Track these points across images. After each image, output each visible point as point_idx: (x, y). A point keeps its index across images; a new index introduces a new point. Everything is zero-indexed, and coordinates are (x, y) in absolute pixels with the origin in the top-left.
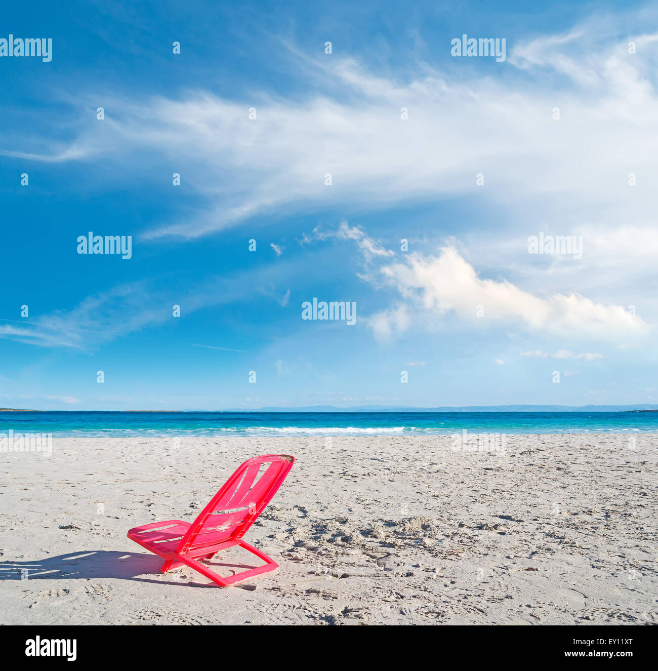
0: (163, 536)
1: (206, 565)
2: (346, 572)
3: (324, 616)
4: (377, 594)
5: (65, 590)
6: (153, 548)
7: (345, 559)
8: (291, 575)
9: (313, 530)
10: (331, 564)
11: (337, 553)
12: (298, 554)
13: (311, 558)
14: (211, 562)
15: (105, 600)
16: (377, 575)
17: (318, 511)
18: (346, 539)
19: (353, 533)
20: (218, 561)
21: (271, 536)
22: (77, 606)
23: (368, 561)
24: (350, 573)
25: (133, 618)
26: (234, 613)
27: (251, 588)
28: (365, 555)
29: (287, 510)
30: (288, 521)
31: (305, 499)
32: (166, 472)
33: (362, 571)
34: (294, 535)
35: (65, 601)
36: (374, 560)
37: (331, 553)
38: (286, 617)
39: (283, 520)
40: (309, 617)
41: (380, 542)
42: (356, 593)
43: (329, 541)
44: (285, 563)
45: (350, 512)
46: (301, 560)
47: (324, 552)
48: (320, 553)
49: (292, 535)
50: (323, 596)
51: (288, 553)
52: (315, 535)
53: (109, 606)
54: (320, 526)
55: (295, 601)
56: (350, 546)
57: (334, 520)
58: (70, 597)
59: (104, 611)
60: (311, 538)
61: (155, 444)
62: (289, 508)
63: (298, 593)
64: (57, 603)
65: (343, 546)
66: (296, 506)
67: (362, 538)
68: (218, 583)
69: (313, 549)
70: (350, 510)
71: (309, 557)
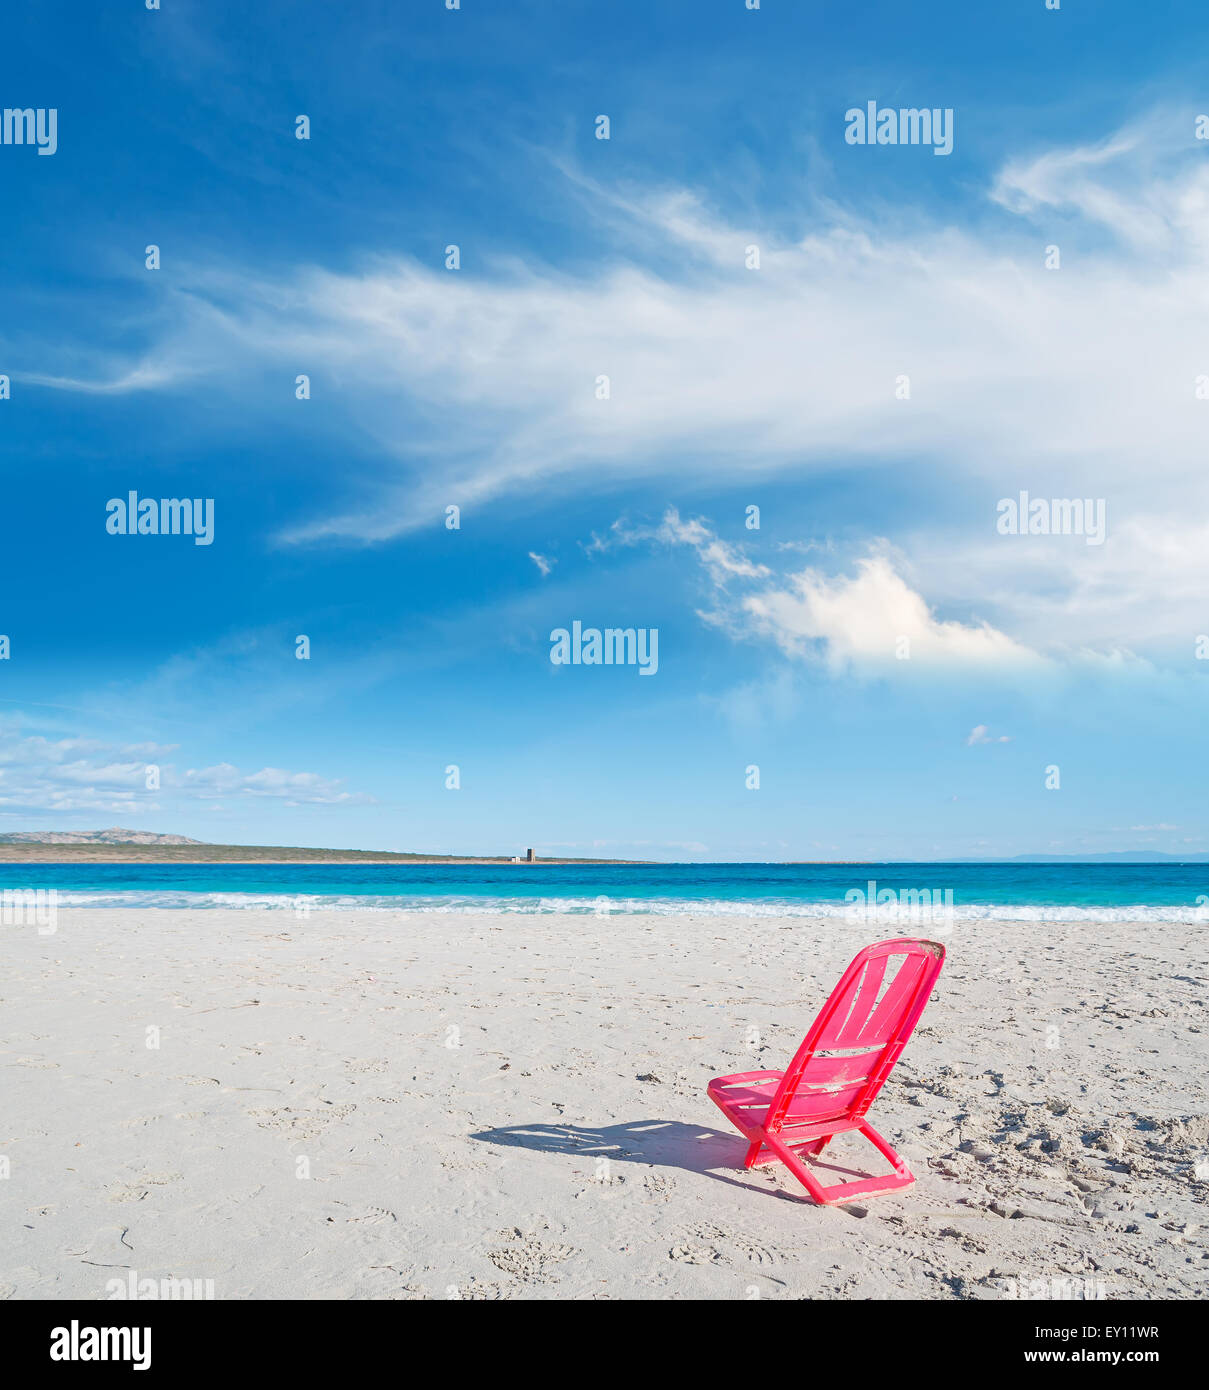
0: (752, 1099)
1: (808, 1165)
2: (1021, 1209)
3: (949, 1277)
4: (1054, 1256)
5: (620, 1178)
6: (736, 1117)
7: (1031, 1184)
8: (928, 1201)
9: (1000, 1123)
10: (1002, 1191)
11: (1020, 1170)
12: (954, 1163)
13: (975, 1174)
14: (818, 1160)
15: (663, 1201)
16: (1071, 1221)
17: (1025, 1085)
18: (1049, 1147)
19: (1066, 1137)
20: (828, 1161)
21: (925, 1127)
22: (629, 1205)
23: (1069, 1193)
24: (1027, 1212)
25: (689, 1233)
26: (822, 1250)
27: (859, 1213)
28: (1070, 1183)
29: (972, 1078)
30: (963, 1099)
31: (1010, 1059)
32: (803, 988)
33: (1050, 1211)
34: (962, 1127)
35: (616, 1195)
36: (1082, 1193)
37: (1009, 1169)
38: (893, 1270)
39: (957, 1097)
40: (927, 1276)
41: (1108, 1160)
42: (1020, 1247)
43: (1019, 1147)
44: (928, 1178)
45: (1081, 1094)
46: (956, 1176)
47: (999, 1166)
48: (991, 1168)
49: (959, 1128)
50: (965, 1244)
51: (938, 1160)
52: (999, 1134)
53: (665, 1210)
54: (1014, 1116)
55: (917, 1246)
56: (1051, 1161)
57: (1045, 1106)
58: (623, 1190)
59: (658, 1216)
60: (992, 1138)
61: (805, 929)
62: (975, 1074)
63: (927, 1233)
64: (606, 1196)
65: (1037, 1159)
66: (989, 1072)
67: (1080, 1146)
68: (816, 1198)
69: (983, 1159)
70: (1083, 1089)
71: (971, 1173)
